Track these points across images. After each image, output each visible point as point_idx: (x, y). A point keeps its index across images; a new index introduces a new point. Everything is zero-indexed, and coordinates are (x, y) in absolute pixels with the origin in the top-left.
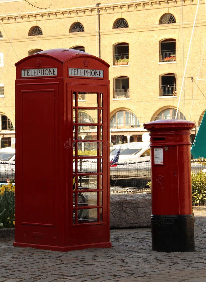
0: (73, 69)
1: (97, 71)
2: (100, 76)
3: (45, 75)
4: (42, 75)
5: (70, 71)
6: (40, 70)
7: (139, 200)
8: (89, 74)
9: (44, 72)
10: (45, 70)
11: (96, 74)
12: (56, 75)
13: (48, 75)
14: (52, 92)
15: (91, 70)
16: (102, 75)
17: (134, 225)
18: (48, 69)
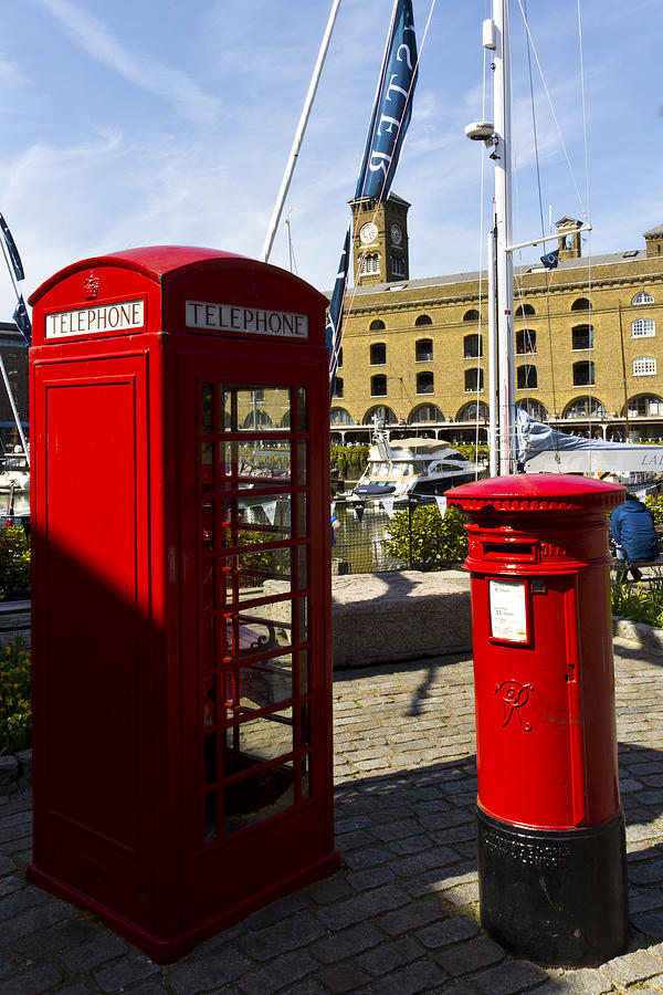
0: (204, 304)
1: (288, 317)
2: (297, 332)
3: (109, 328)
4: (102, 330)
5: (189, 309)
6: (96, 310)
7: (389, 607)
8: (261, 324)
9: (107, 318)
10: (108, 309)
11: (286, 325)
12: (141, 325)
13: (118, 328)
14: (128, 383)
15: (269, 313)
16: (303, 331)
17: (380, 659)
18: (119, 307)
